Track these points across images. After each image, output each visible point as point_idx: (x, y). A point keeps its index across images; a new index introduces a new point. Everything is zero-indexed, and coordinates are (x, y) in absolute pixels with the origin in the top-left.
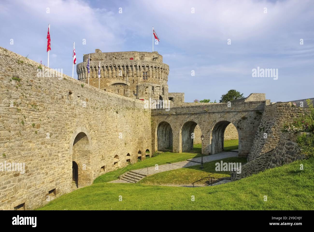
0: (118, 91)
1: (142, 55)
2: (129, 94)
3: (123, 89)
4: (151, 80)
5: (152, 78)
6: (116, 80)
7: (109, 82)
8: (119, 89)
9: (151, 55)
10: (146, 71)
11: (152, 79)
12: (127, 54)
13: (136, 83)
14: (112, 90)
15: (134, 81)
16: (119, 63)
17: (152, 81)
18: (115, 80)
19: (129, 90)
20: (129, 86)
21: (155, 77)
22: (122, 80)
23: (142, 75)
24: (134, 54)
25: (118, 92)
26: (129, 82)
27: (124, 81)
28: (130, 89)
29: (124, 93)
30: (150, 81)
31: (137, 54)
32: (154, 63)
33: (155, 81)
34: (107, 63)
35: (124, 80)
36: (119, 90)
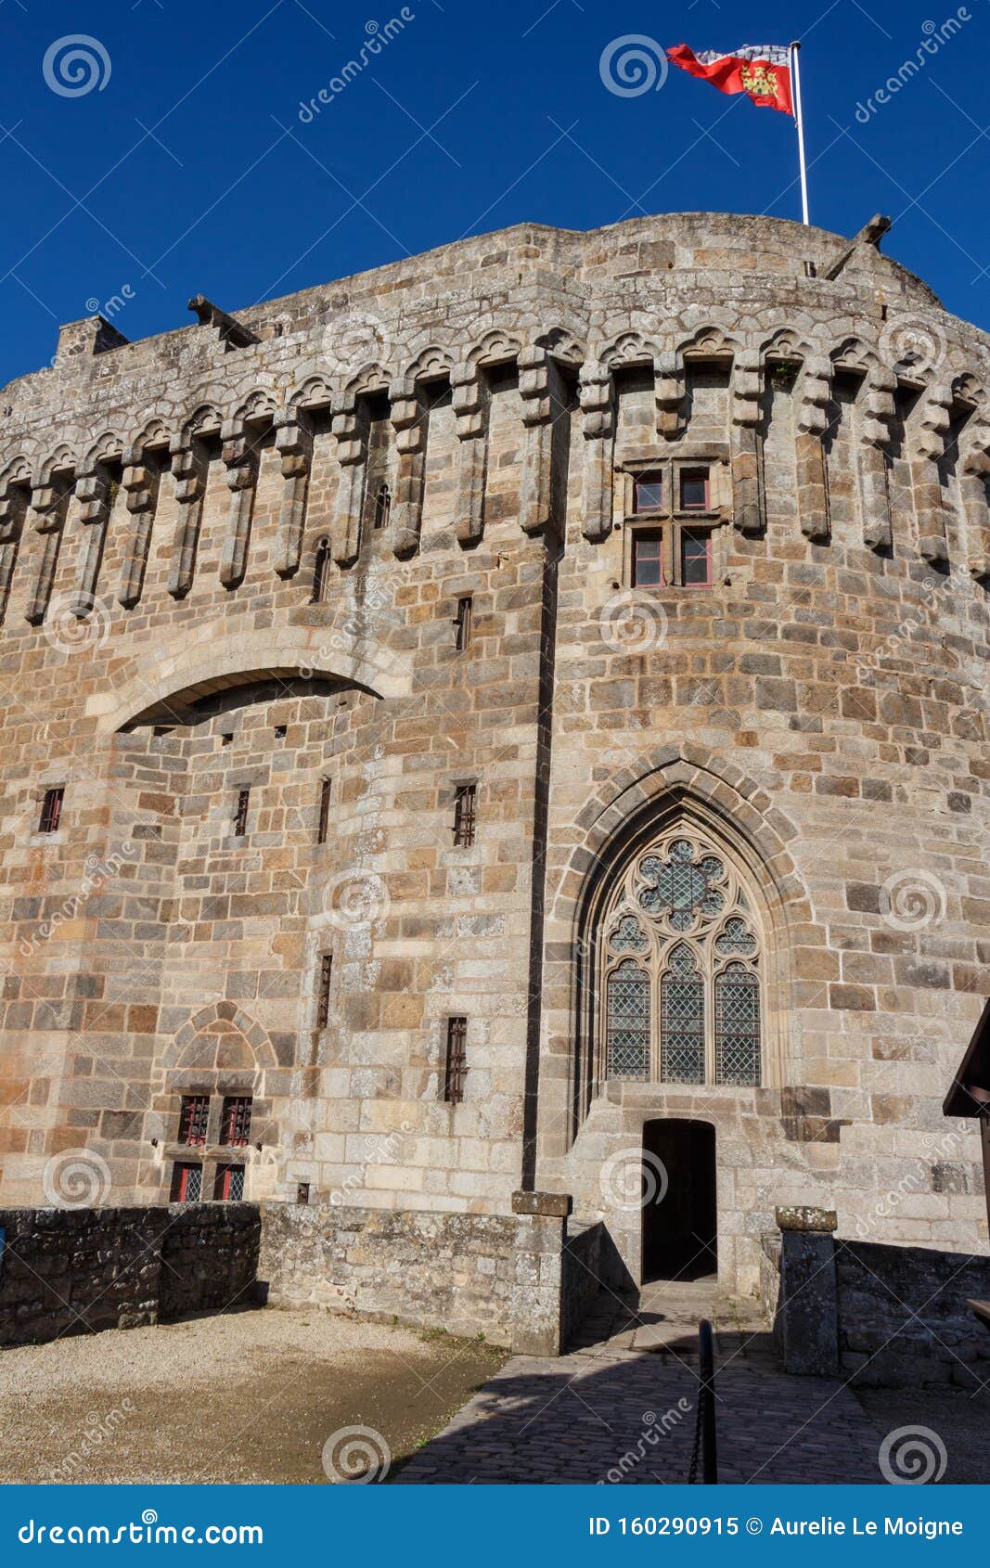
0: (241, 814)
1: (635, 257)
2: (382, 848)
3: (312, 777)
4: (783, 587)
5: (809, 560)
6: (219, 633)
7: (118, 672)
8: (261, 776)
9: (776, 248)
10: (692, 442)
11: (800, 575)
12: (409, 283)
13: (509, 648)
14: (147, 802)
15: (478, 611)
16: (265, 380)
17: (803, 598)
18: (207, 631)
19: (395, 763)
20: (399, 706)
21: (851, 536)
22: (298, 619)
23: (618, 518)
24: (501, 259)
25: (240, 831)
26: (403, 642)
27: (319, 635)
28: (410, 748)
29: (321, 839)
30: (756, 591)
31: (549, 250)
32: (820, 314)
33: (857, 607)
34: (114, 411)
35: (323, 621)
36: (256, 795)
